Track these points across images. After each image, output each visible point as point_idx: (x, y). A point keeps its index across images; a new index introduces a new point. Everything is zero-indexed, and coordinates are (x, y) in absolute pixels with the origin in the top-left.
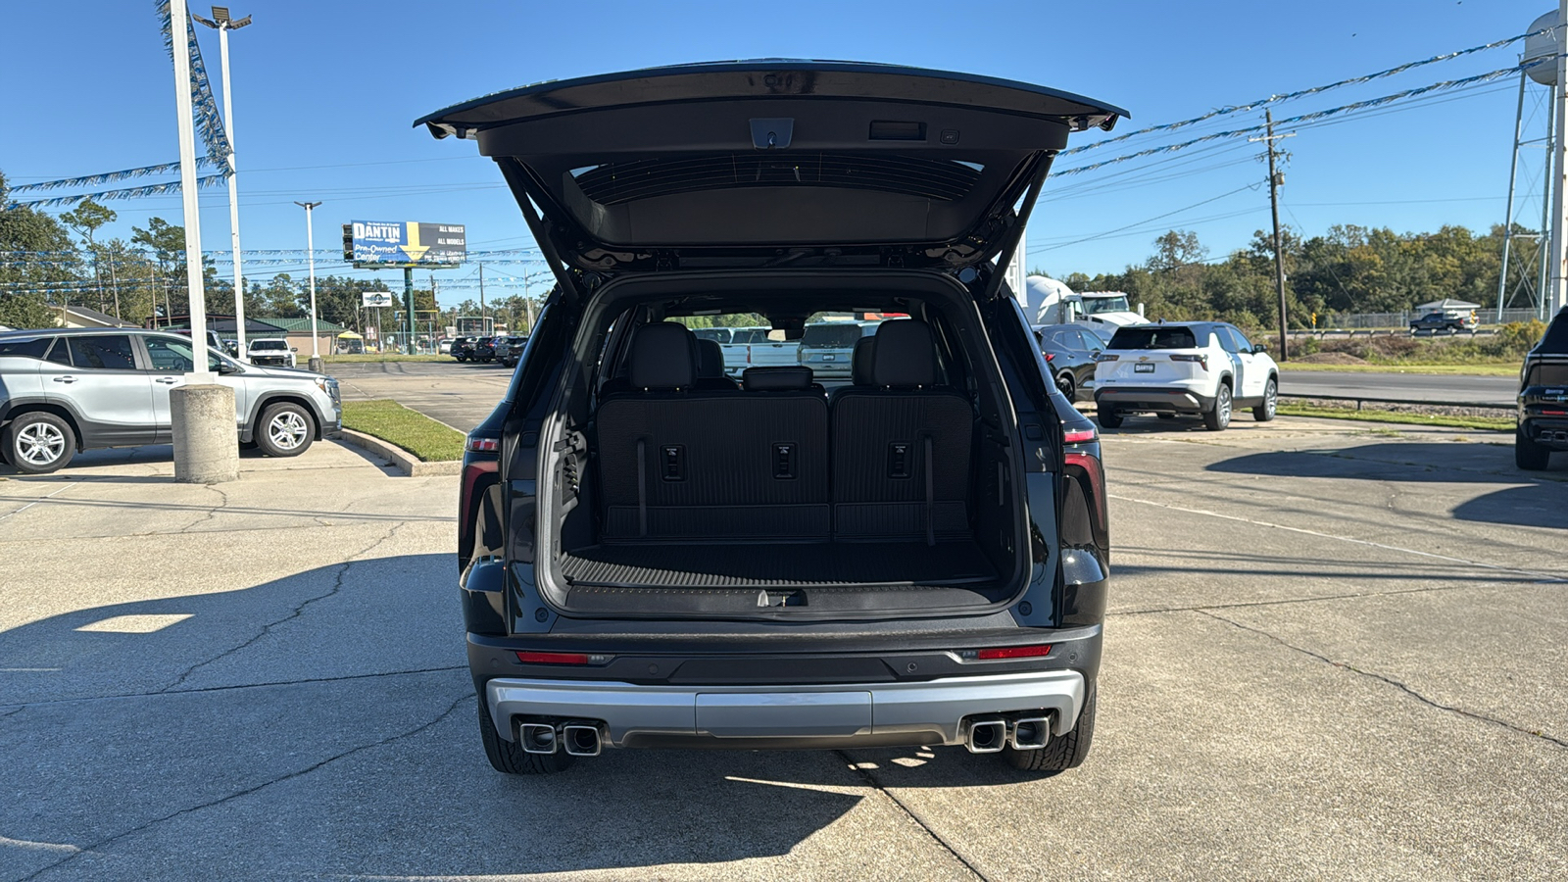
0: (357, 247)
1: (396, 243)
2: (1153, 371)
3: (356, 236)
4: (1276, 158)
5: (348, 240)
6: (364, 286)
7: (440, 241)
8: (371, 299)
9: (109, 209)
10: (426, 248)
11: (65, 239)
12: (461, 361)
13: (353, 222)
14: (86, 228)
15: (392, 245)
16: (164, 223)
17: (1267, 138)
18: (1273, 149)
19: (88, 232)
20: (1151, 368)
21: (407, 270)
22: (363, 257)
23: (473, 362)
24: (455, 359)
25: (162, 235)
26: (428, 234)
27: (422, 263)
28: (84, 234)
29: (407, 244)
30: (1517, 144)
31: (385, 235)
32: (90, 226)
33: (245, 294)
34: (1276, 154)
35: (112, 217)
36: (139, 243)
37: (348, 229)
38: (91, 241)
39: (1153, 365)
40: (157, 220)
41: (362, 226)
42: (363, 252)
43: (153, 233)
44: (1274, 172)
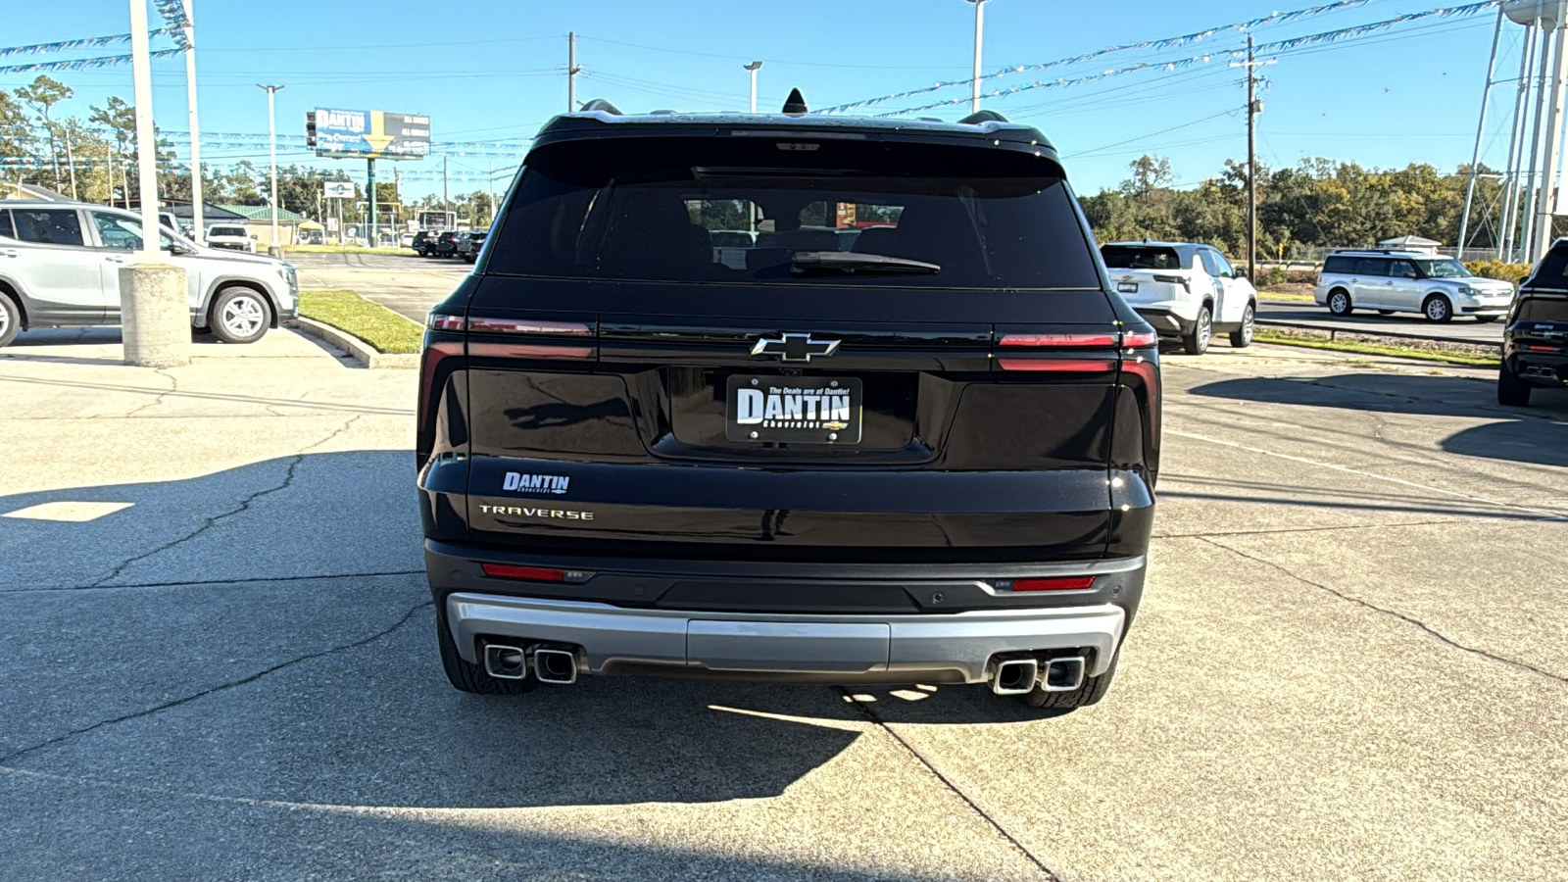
0: (319, 134)
1: (361, 133)
2: (1136, 291)
3: (319, 124)
4: (1255, 85)
5: (311, 128)
6: (326, 176)
7: (405, 132)
8: (333, 189)
9: (65, 85)
10: (392, 138)
11: (19, 114)
12: (423, 255)
13: (316, 109)
14: (41, 104)
15: (357, 135)
16: (122, 103)
17: (1247, 64)
18: (1254, 75)
19: (44, 109)
20: (1134, 288)
21: (370, 160)
22: (326, 146)
23: (435, 256)
24: (416, 253)
25: (121, 115)
26: (393, 123)
27: (386, 154)
28: (39, 110)
29: (370, 133)
30: (1489, 83)
31: (349, 124)
32: (46, 101)
33: (203, 179)
34: (1255, 80)
35: (68, 94)
36: (97, 122)
37: (311, 116)
38: (47, 118)
39: (1137, 285)
40: (115, 100)
41: (326, 113)
42: (326, 141)
43: (112, 113)
44: (1253, 99)
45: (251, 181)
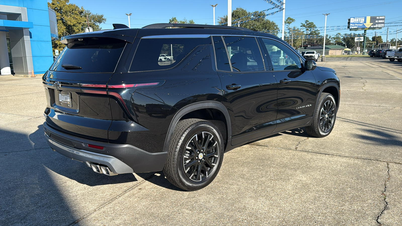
0: (351, 25)
1: (363, 23)
3: (351, 22)
5: (349, 23)
6: (355, 35)
7: (376, 21)
8: (357, 39)
9: (294, 19)
10: (372, 24)
11: (277, 27)
12: (372, 57)
13: (351, 18)
14: (288, 24)
15: (362, 24)
16: (308, 21)
19: (288, 25)
21: (365, 30)
22: (353, 28)
23: (375, 57)
24: (370, 56)
25: (308, 24)
26: (373, 19)
27: (370, 28)
28: (287, 26)
29: (366, 23)
31: (359, 21)
32: (289, 23)
33: (326, 38)
35: (294, 21)
36: (302, 27)
37: (349, 20)
38: (289, 27)
40: (307, 21)
41: (353, 19)
42: (352, 26)
43: (306, 24)
45: (340, 38)
